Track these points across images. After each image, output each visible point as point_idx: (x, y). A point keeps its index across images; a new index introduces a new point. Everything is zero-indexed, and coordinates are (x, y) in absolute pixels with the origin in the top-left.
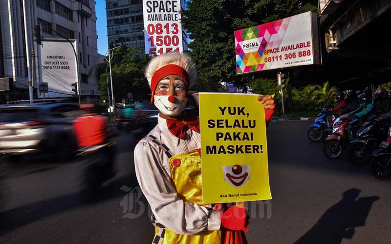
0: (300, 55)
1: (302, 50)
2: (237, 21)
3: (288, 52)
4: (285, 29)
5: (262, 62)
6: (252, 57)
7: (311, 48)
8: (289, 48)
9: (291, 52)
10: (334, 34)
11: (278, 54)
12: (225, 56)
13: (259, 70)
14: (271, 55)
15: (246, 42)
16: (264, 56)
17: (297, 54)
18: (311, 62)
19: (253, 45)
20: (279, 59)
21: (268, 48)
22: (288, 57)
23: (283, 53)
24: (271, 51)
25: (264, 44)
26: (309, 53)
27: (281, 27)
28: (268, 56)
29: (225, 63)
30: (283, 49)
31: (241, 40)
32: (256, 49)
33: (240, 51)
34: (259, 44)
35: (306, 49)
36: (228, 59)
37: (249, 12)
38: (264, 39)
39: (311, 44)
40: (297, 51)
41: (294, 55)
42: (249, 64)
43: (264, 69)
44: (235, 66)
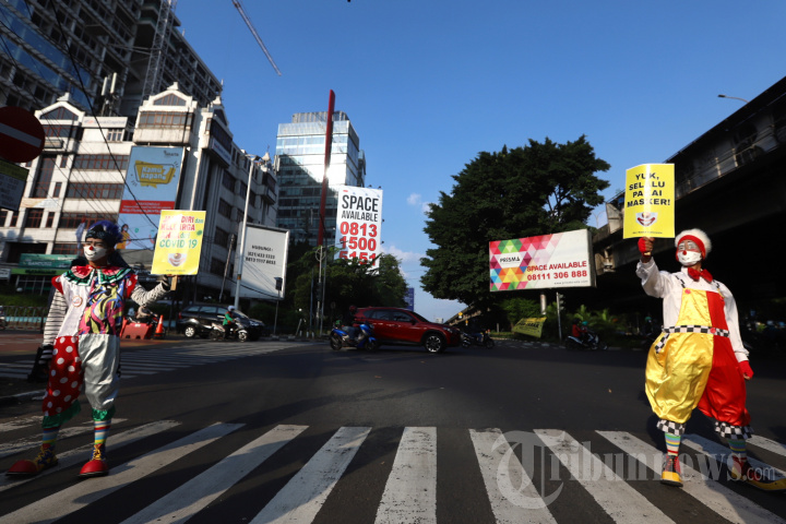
0: (574, 274)
1: (576, 269)
2: (491, 232)
3: (558, 271)
4: (555, 244)
5: (525, 279)
6: (511, 273)
7: (587, 268)
8: (560, 266)
9: (563, 270)
10: (609, 255)
11: (546, 272)
12: (476, 268)
13: (521, 288)
14: (536, 273)
15: (503, 256)
16: (527, 273)
17: (570, 274)
18: (588, 284)
19: (514, 259)
20: (546, 277)
21: (532, 264)
22: (557, 276)
23: (552, 272)
24: (536, 268)
25: (527, 260)
26: (585, 273)
27: (550, 243)
28: (531, 273)
29: (475, 277)
30: (551, 267)
31: (498, 252)
32: (517, 264)
33: (495, 264)
34: (521, 259)
35: (581, 269)
36: (480, 272)
37: (507, 222)
38: (527, 254)
39: (587, 264)
40: (570, 271)
41: (566, 275)
42: (506, 280)
43: (527, 287)
44: (488, 282)
